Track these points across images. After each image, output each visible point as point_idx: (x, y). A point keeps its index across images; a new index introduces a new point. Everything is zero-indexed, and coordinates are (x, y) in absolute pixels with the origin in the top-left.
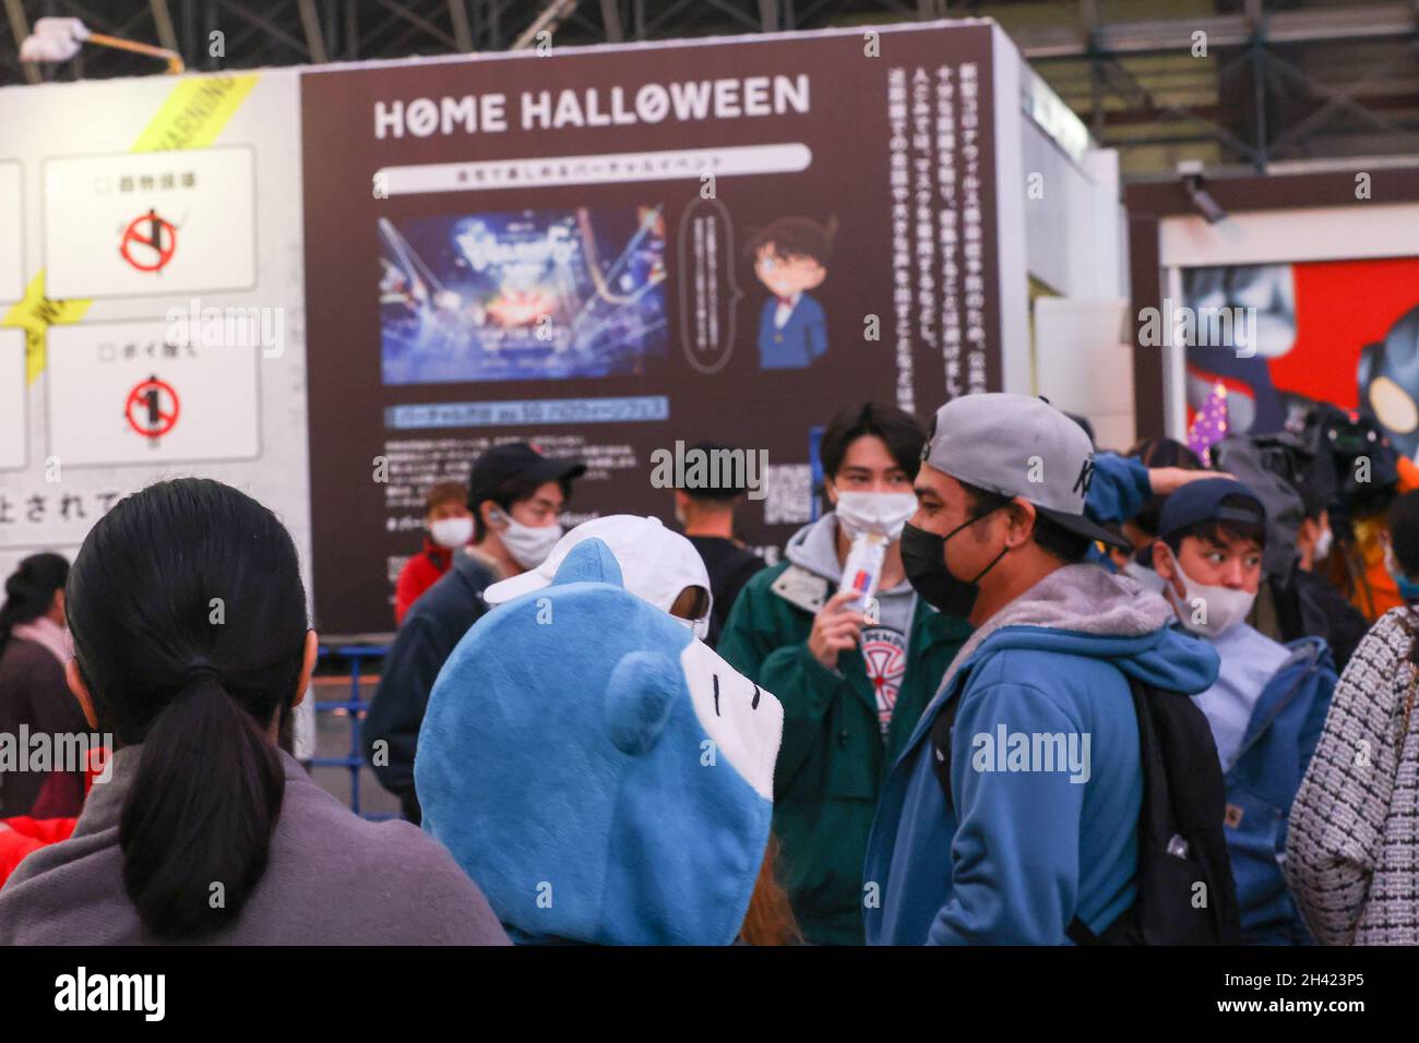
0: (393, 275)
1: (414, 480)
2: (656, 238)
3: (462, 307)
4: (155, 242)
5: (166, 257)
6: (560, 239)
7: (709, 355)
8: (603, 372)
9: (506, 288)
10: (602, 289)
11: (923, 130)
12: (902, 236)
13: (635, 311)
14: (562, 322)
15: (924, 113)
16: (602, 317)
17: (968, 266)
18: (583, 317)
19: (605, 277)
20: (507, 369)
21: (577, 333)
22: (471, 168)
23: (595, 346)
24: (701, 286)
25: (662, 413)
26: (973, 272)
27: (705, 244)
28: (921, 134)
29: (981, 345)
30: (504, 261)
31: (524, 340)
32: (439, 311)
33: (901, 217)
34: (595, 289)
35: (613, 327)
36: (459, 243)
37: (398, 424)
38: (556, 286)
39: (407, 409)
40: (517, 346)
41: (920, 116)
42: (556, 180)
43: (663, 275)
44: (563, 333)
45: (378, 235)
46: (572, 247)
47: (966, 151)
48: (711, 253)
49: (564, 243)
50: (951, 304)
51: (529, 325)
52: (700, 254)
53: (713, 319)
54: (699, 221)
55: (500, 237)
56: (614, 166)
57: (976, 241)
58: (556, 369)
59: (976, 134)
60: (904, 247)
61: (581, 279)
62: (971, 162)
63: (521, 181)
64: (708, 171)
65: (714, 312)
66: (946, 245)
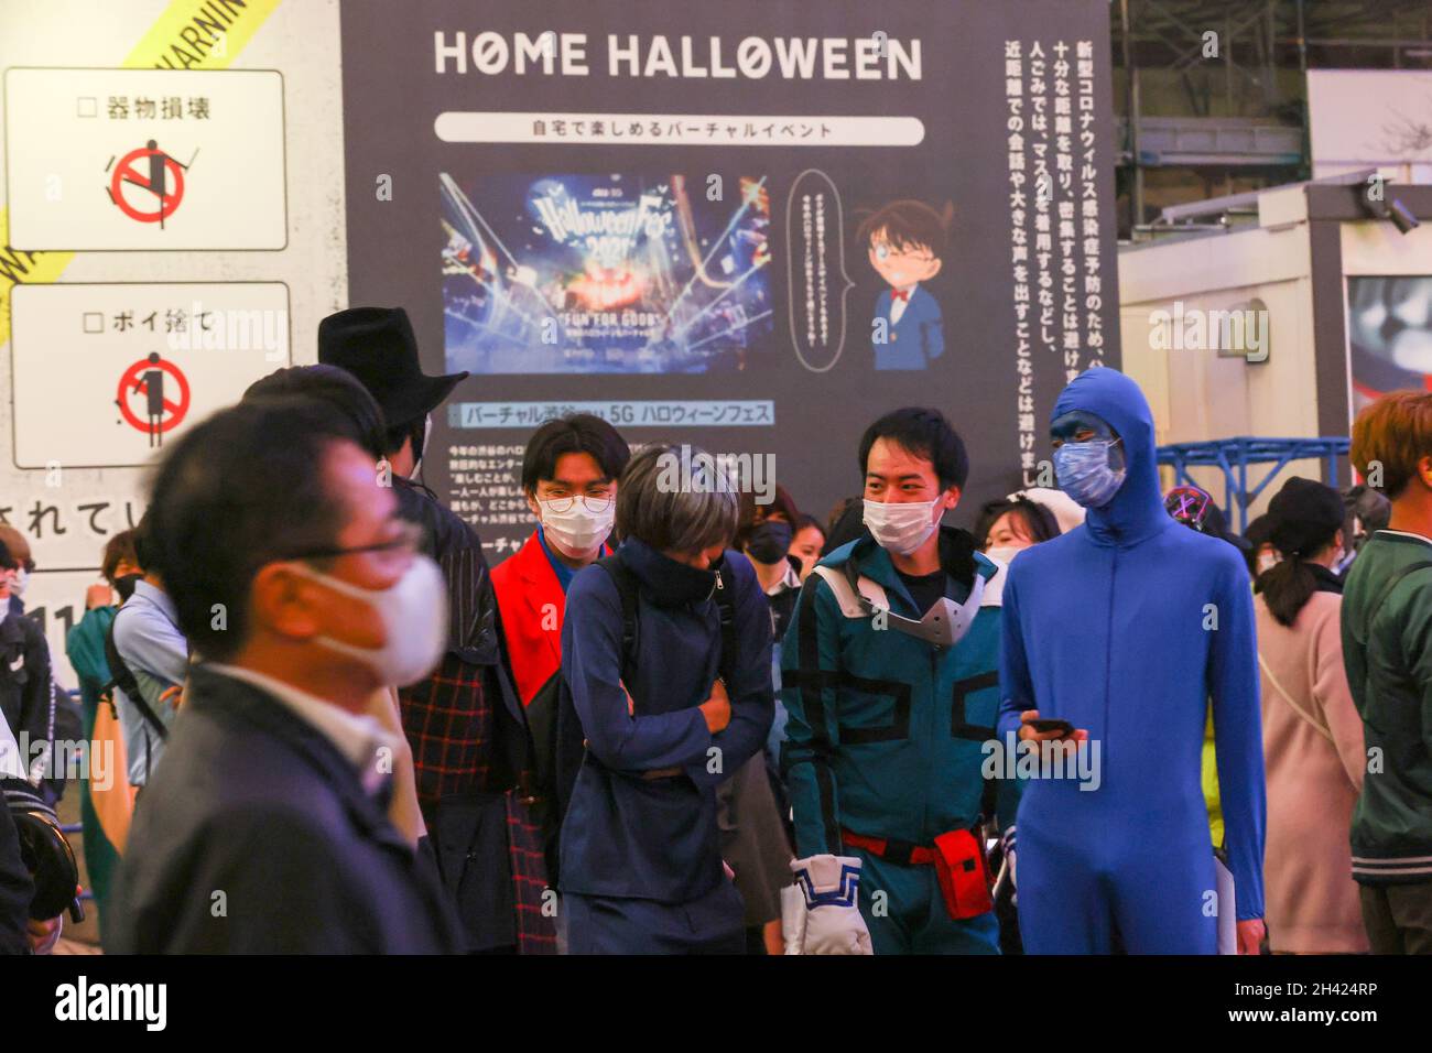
0: (457, 239)
1: (483, 492)
2: (761, 215)
3: (539, 286)
4: (156, 185)
5: (171, 204)
6: (653, 209)
7: (819, 353)
8: (701, 369)
9: (590, 264)
10: (701, 271)
11: (1040, 110)
12: (1020, 227)
13: (738, 298)
14: (655, 308)
15: (1040, 92)
16: (701, 304)
17: (1087, 265)
18: (679, 303)
19: (703, 257)
20: (593, 361)
21: (673, 321)
22: (549, 118)
23: (693, 337)
24: (809, 273)
25: (767, 418)
26: (1092, 271)
27: (814, 225)
28: (1038, 114)
29: (1101, 352)
30: (588, 232)
31: (612, 327)
32: (512, 288)
33: (1018, 206)
34: (692, 271)
35: (713, 316)
36: (535, 207)
37: (465, 424)
38: (648, 264)
39: (474, 406)
40: (604, 333)
41: (1037, 95)
42: (647, 138)
43: (768, 258)
44: (656, 320)
45: (439, 192)
46: (665, 219)
47: (1083, 136)
48: (821, 236)
49: (657, 214)
50: (1071, 306)
51: (619, 309)
52: (808, 235)
53: (823, 311)
54: (807, 199)
55: (583, 204)
56: (712, 128)
57: (1094, 237)
58: (649, 362)
59: (1092, 118)
60: (1022, 240)
61: (676, 258)
62: (1088, 149)
63: (607, 138)
64: (815, 140)
65: (823, 303)
66: (1065, 239)
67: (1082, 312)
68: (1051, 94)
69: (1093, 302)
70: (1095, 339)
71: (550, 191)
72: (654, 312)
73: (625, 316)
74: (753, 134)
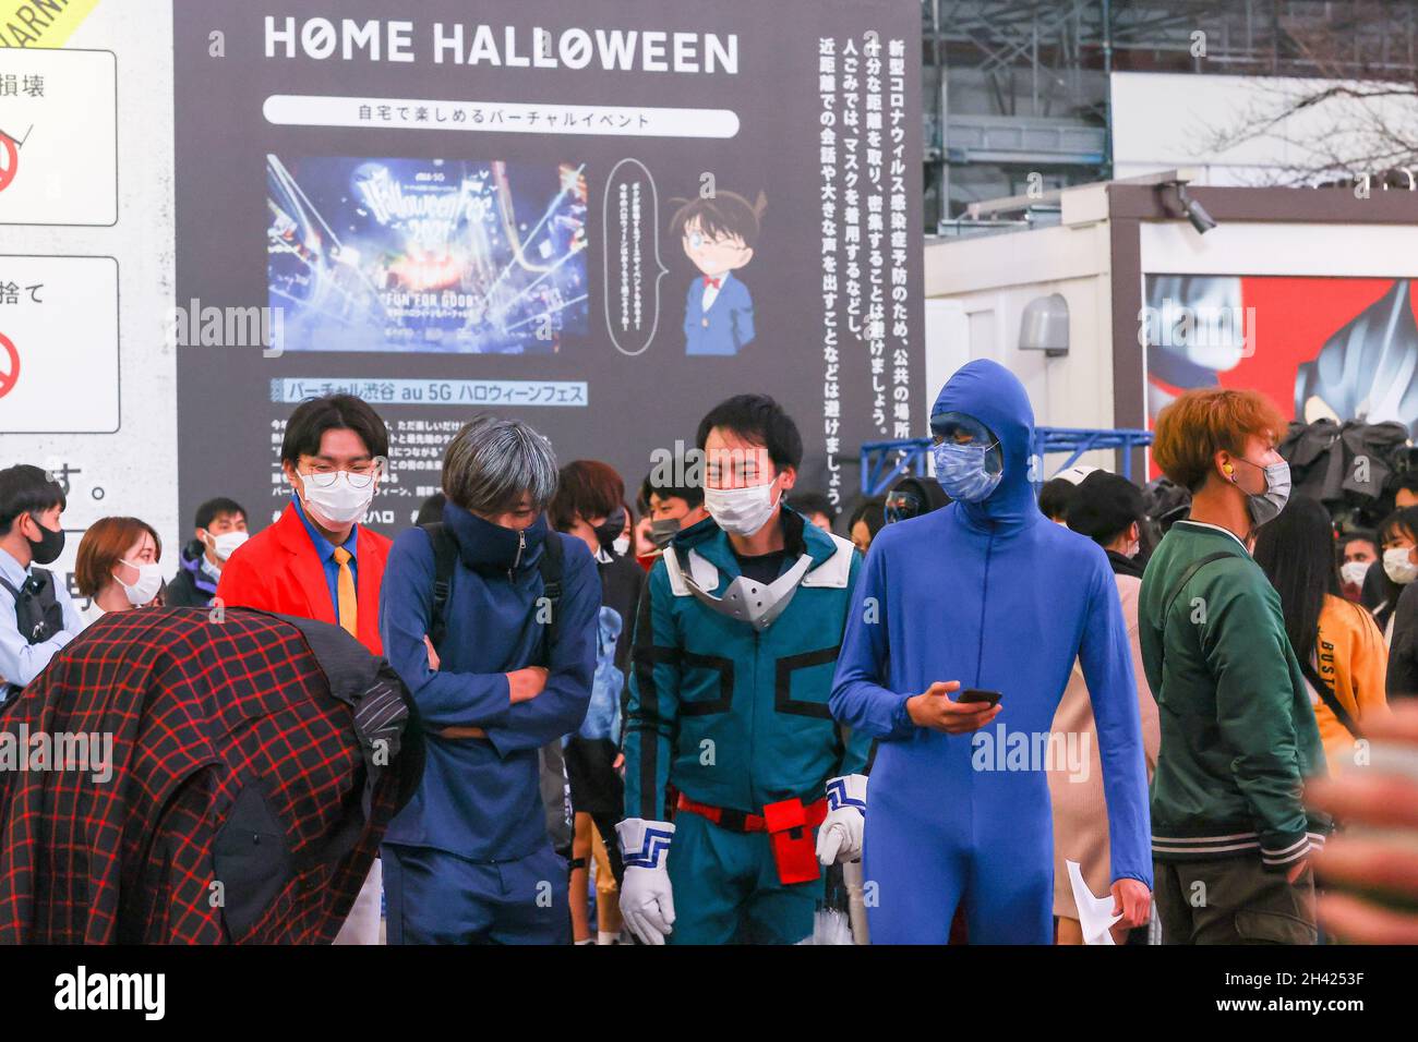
0: (283, 222)
2: (578, 202)
3: (361, 266)
5: (4, 179)
6: (474, 194)
7: (632, 338)
8: (518, 350)
9: (412, 245)
10: (519, 255)
11: (852, 106)
12: (830, 219)
13: (555, 283)
14: (474, 290)
15: (852, 89)
16: (519, 287)
17: (894, 257)
18: (497, 285)
19: (522, 242)
20: (413, 341)
21: (491, 302)
22: (374, 103)
23: (511, 320)
24: (624, 259)
25: (581, 399)
26: (898, 264)
27: (630, 213)
28: (850, 110)
29: (905, 342)
30: (411, 214)
31: (432, 308)
32: (336, 267)
33: (829, 199)
34: (511, 255)
35: (530, 299)
36: (359, 188)
37: (287, 399)
38: (468, 248)
39: (297, 381)
40: (424, 314)
41: (849, 91)
42: (469, 125)
43: (585, 243)
44: (474, 301)
45: (267, 173)
46: (486, 204)
47: (893, 132)
48: (636, 224)
49: (477, 199)
50: (877, 296)
51: (439, 291)
52: (624, 223)
53: (637, 296)
54: (624, 187)
55: (406, 187)
56: (533, 117)
57: (902, 230)
58: (466, 343)
59: (902, 115)
60: (832, 232)
61: (495, 242)
62: (897, 145)
63: (431, 124)
64: (633, 130)
65: (638, 289)
66: (873, 232)
67: (888, 303)
68: (863, 91)
69: (899, 293)
70: (900, 330)
71: (375, 174)
72: (473, 294)
73: (444, 297)
74: (572, 124)
